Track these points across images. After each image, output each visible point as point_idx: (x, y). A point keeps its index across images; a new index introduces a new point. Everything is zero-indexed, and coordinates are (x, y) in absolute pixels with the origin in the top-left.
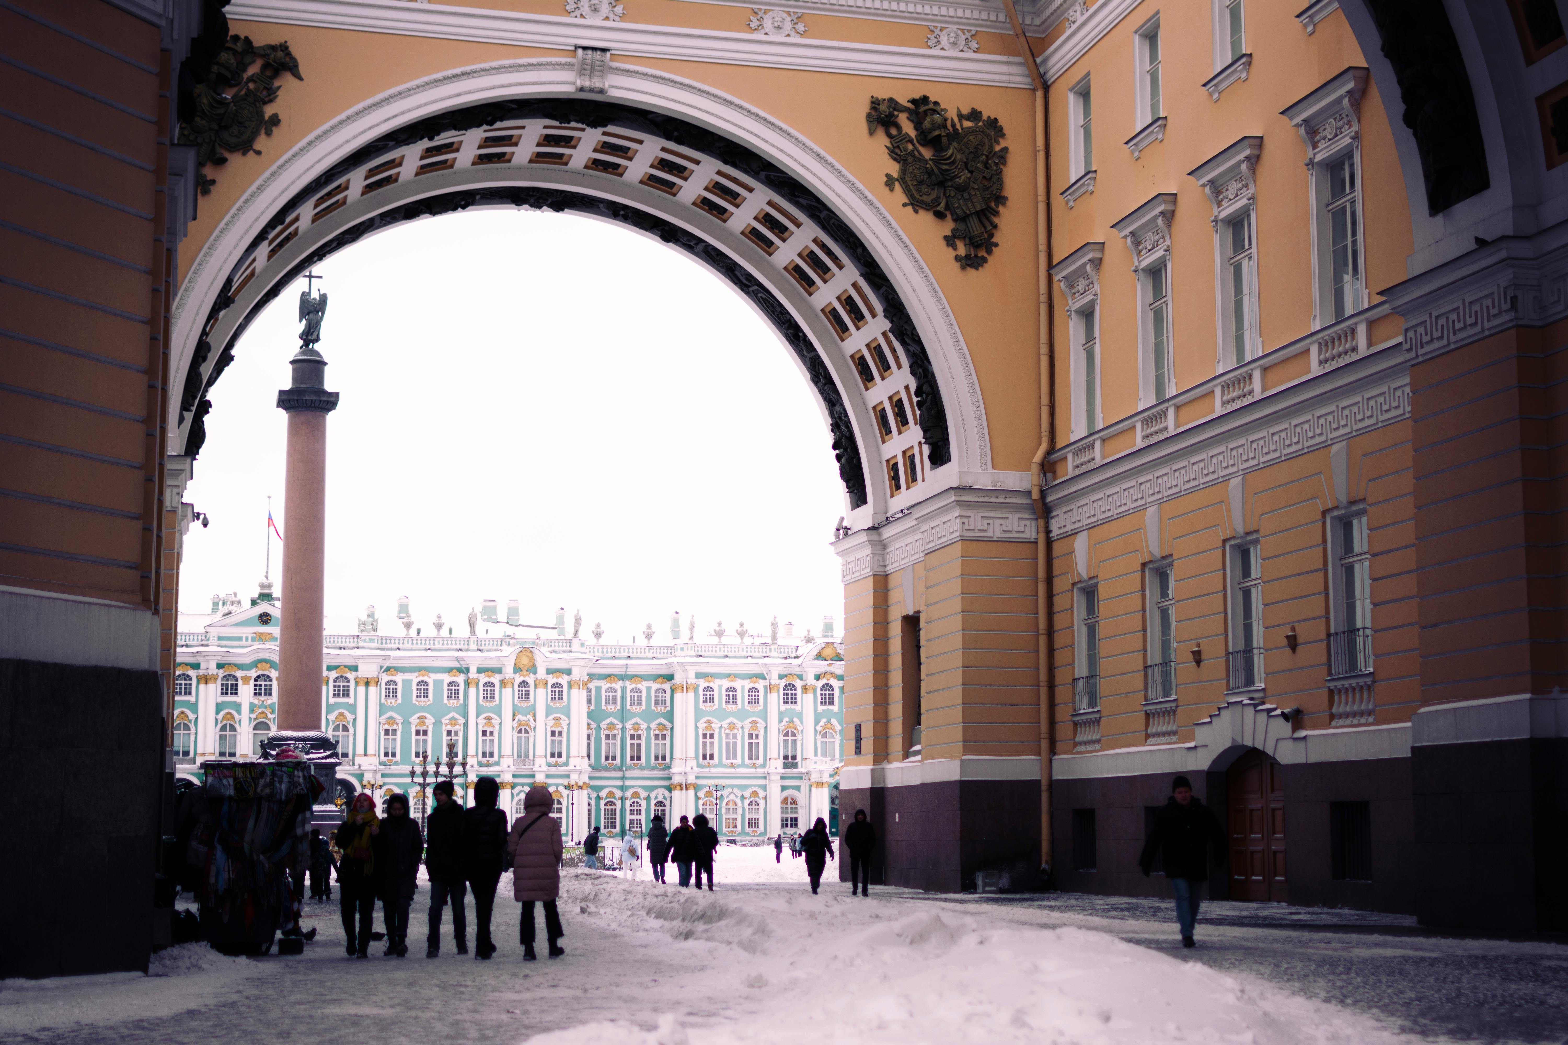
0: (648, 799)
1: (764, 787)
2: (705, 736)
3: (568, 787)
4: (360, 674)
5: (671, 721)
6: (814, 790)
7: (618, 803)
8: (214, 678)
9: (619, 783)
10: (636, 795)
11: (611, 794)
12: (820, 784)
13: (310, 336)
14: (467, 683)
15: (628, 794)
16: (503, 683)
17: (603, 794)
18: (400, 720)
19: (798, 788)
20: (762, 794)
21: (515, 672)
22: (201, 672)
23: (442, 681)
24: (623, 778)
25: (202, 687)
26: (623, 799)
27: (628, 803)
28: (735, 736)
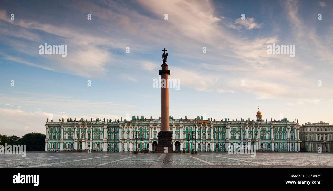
0: (223, 144)
1: (240, 142)
2: (231, 135)
3: (211, 142)
4: (180, 127)
5: (226, 133)
6: (249, 143)
7: (218, 145)
8: (159, 127)
9: (218, 142)
10: (221, 143)
11: (217, 143)
12: (250, 142)
13: (165, 61)
14: (196, 128)
15: (220, 143)
16: (201, 128)
17: (216, 143)
18: (186, 133)
19: (246, 142)
20: (240, 143)
21: (202, 126)
22: (157, 127)
23: (192, 128)
24: (219, 141)
25: (158, 129)
26: (219, 144)
27: (220, 145)
28: (236, 135)
